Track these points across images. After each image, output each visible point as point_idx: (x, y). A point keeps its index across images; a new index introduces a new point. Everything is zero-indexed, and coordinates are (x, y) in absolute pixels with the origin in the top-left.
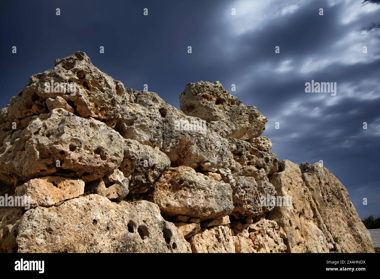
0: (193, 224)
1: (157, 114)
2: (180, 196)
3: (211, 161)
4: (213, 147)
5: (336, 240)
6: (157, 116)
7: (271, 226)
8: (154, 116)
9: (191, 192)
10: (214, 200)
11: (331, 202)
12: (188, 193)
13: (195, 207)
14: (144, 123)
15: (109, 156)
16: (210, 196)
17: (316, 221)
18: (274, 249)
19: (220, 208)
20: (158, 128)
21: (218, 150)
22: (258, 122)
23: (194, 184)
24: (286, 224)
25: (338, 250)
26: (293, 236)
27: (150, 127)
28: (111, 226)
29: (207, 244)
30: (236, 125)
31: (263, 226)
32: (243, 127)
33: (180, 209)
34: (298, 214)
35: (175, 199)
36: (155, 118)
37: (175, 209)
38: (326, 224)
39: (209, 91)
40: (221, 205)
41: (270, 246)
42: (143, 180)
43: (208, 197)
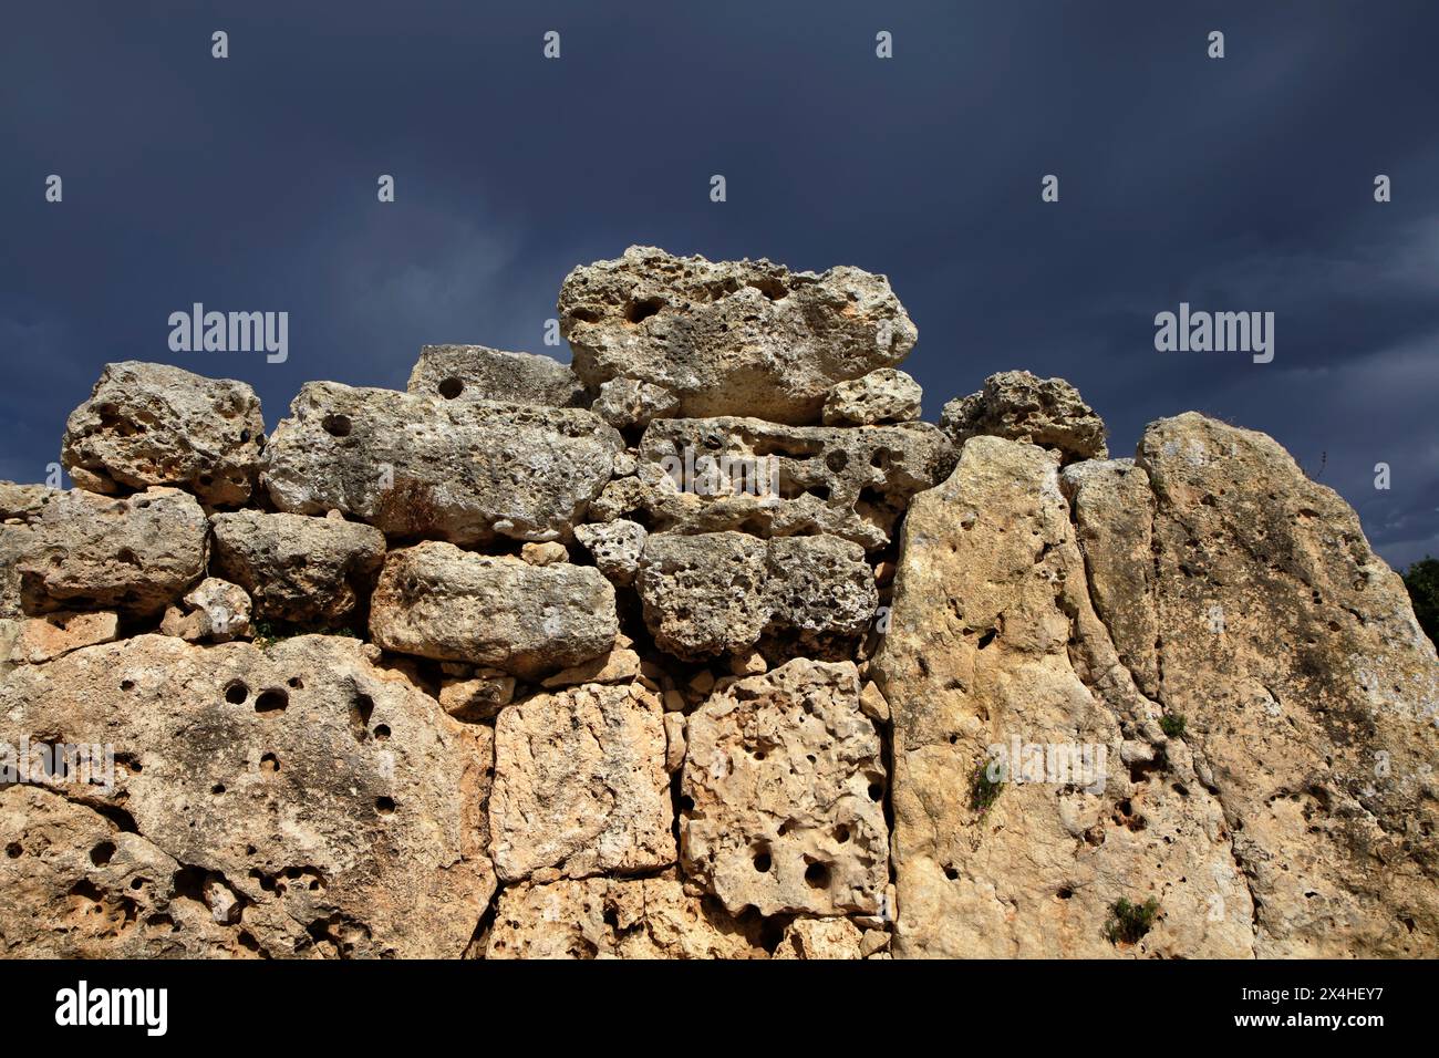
0: (473, 681)
1: (317, 435)
2: (417, 618)
3: (507, 514)
4: (521, 475)
5: (1173, 727)
6: (318, 441)
7: (823, 680)
8: (309, 442)
9: (438, 604)
10: (512, 617)
11: (1206, 574)
12: (433, 608)
13: (446, 640)
14: (284, 465)
15: (147, 562)
16: (499, 610)
17: (1080, 656)
18: (822, 753)
19: (531, 638)
20: (323, 466)
21: (543, 479)
22: (852, 324)
23: (440, 584)
24: (892, 673)
25: (1172, 766)
26: (923, 712)
27: (302, 470)
28: (164, 691)
29: (529, 732)
30: (701, 371)
31: (786, 681)
32: (729, 371)
33: (420, 647)
34: (976, 637)
35: (409, 624)
36: (312, 445)
37: (412, 648)
38: (1134, 666)
39: (588, 293)
40: (535, 631)
41: (807, 743)
42: (283, 592)
43: (492, 613)
